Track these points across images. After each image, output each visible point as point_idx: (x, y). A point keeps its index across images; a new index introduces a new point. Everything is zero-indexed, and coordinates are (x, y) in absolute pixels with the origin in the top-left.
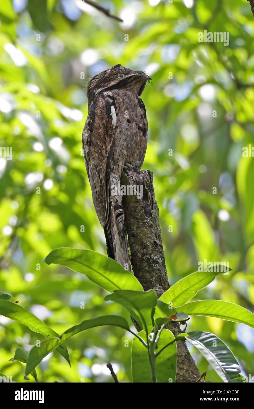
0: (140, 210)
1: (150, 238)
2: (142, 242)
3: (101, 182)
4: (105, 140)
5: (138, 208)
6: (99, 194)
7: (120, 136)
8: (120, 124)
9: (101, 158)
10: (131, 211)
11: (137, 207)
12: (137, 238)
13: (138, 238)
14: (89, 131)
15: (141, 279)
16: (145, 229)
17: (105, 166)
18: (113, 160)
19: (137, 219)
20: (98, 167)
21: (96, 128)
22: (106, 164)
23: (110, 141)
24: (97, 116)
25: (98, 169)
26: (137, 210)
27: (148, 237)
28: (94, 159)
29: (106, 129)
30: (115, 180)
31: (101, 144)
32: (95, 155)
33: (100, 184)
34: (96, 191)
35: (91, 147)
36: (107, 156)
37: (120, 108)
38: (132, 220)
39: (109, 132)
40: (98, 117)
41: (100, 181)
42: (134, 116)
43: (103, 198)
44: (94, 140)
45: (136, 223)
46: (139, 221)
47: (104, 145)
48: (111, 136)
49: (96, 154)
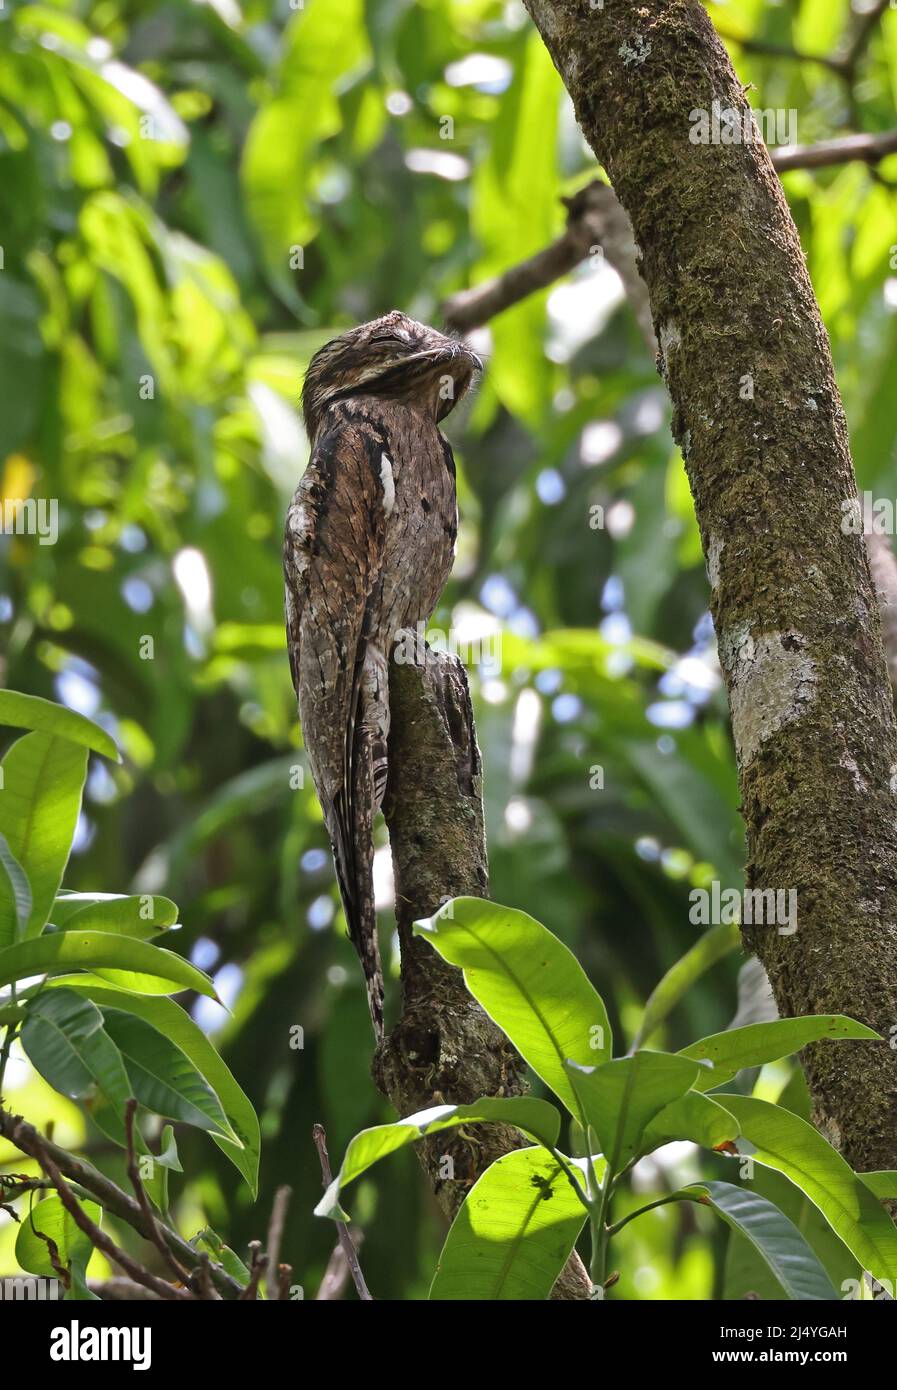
0: (447, 772)
1: (466, 854)
2: (447, 865)
3: (343, 666)
4: (366, 548)
5: (442, 764)
6: (332, 698)
7: (402, 544)
8: (405, 512)
9: (349, 596)
10: (420, 767)
11: (440, 760)
12: (431, 850)
13: (436, 851)
14: (314, 511)
15: (435, 970)
16: (457, 829)
17: (359, 622)
18: (379, 609)
19: (437, 794)
20: (337, 621)
21: (339, 507)
22: (362, 615)
23: (379, 555)
24: (343, 473)
25: (337, 625)
26: (438, 770)
27: (463, 853)
28: (327, 595)
29: (371, 517)
30: (379, 671)
31: (352, 559)
32: (332, 585)
33: (337, 671)
34: (324, 689)
35: (319, 560)
36: (368, 594)
37: (403, 464)
38: (420, 794)
39: (378, 528)
40: (346, 478)
41: (339, 661)
42: (437, 491)
43: (343, 711)
44: (330, 541)
45: (432, 806)
46: (442, 801)
47: (362, 561)
48: (381, 541)
49: (336, 584)
